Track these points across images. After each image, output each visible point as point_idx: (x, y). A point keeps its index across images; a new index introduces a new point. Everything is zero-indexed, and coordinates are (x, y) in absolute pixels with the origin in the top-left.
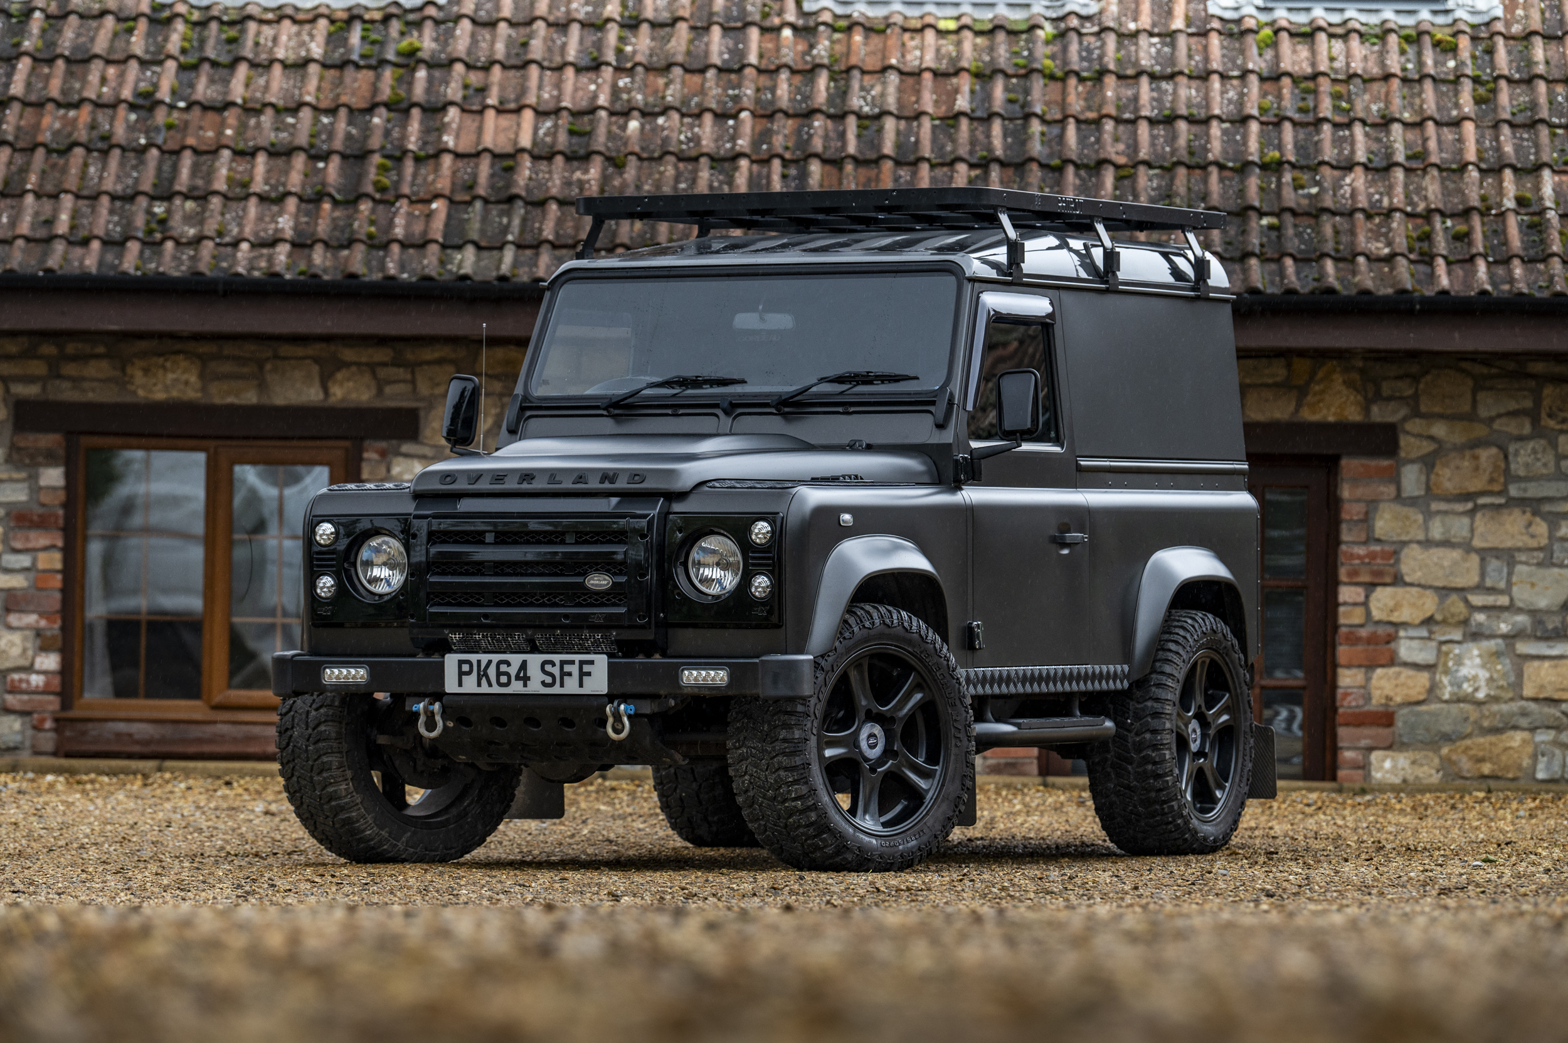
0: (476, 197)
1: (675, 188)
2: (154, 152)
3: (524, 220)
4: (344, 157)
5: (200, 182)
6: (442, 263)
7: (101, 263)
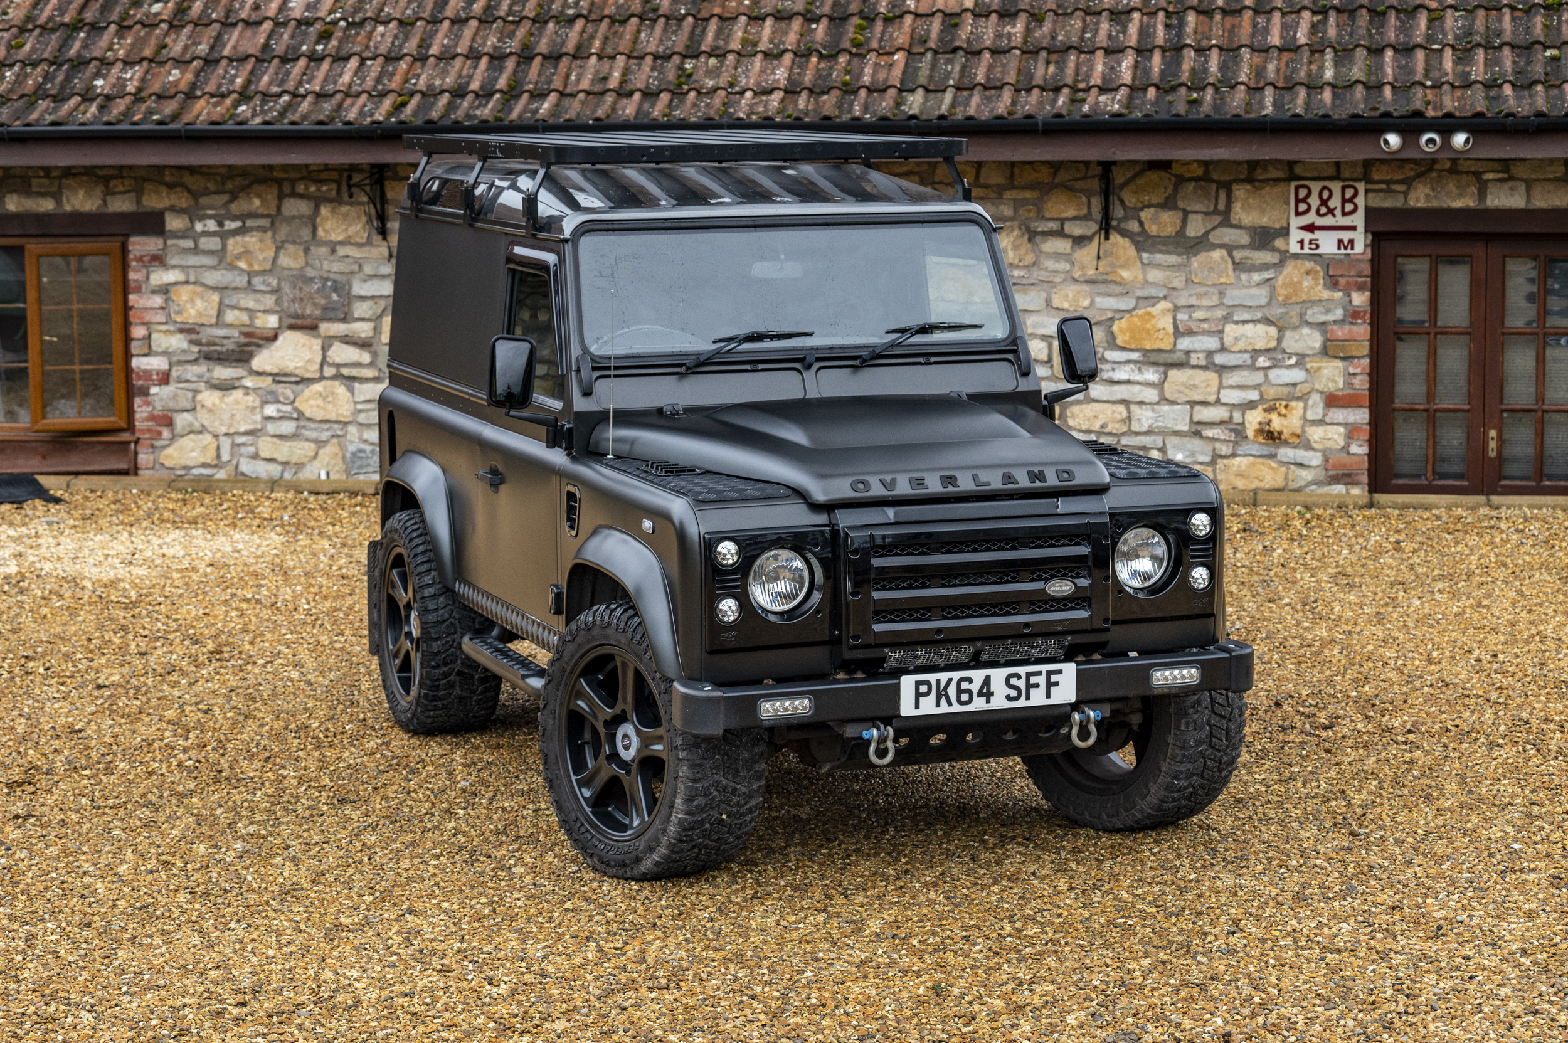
0: (927, 50)
1: (1082, 39)
2: (690, 19)
3: (964, 67)
4: (831, 19)
5: (721, 43)
6: (898, 104)
7: (639, 111)
